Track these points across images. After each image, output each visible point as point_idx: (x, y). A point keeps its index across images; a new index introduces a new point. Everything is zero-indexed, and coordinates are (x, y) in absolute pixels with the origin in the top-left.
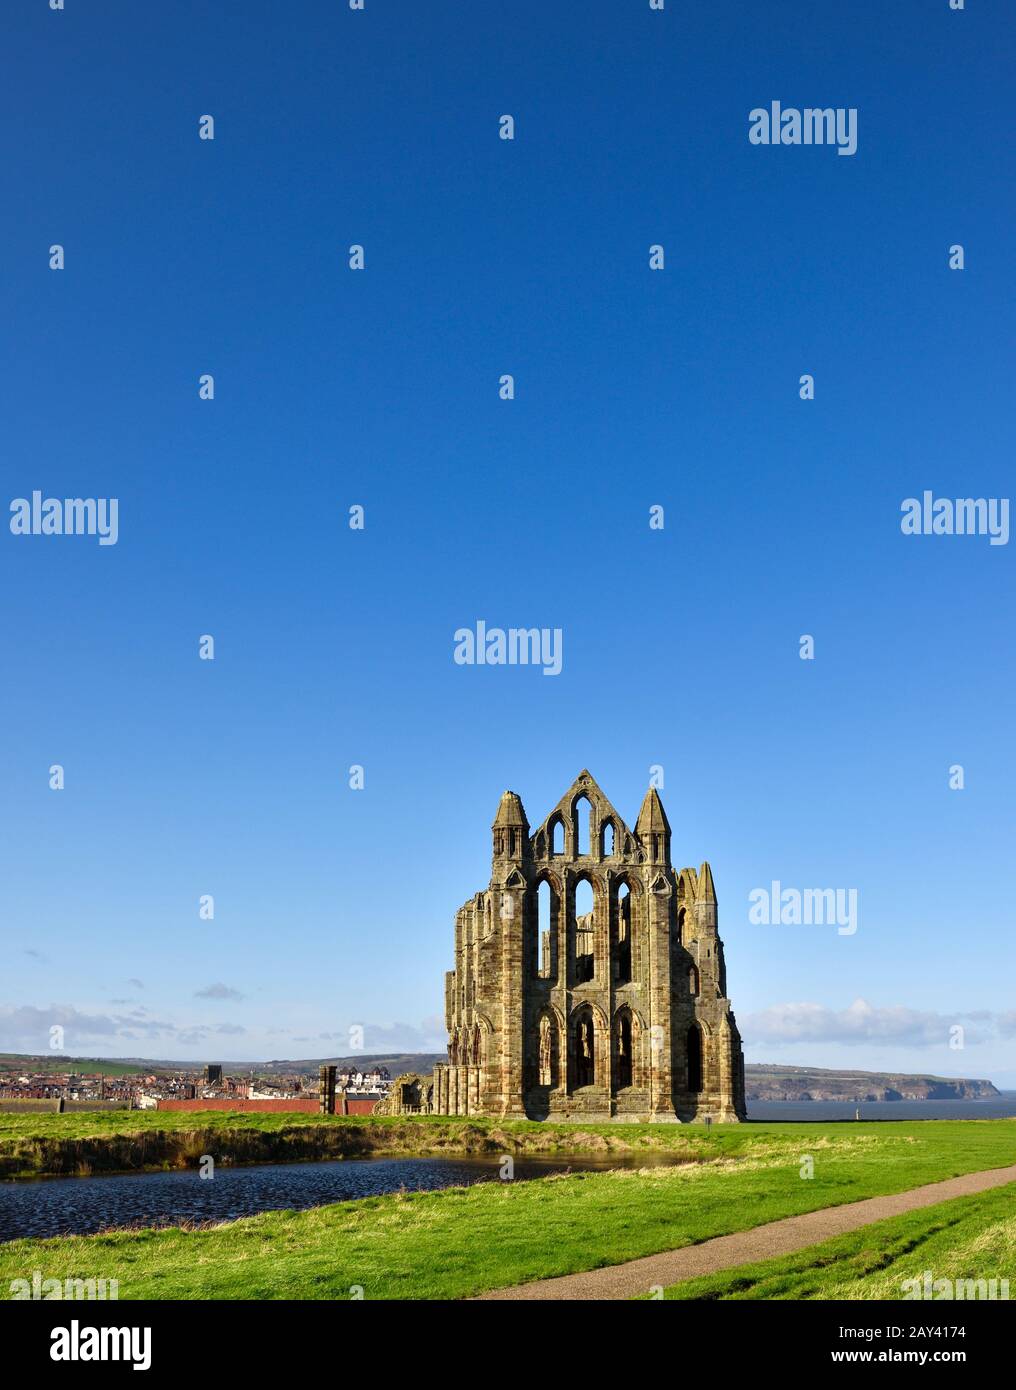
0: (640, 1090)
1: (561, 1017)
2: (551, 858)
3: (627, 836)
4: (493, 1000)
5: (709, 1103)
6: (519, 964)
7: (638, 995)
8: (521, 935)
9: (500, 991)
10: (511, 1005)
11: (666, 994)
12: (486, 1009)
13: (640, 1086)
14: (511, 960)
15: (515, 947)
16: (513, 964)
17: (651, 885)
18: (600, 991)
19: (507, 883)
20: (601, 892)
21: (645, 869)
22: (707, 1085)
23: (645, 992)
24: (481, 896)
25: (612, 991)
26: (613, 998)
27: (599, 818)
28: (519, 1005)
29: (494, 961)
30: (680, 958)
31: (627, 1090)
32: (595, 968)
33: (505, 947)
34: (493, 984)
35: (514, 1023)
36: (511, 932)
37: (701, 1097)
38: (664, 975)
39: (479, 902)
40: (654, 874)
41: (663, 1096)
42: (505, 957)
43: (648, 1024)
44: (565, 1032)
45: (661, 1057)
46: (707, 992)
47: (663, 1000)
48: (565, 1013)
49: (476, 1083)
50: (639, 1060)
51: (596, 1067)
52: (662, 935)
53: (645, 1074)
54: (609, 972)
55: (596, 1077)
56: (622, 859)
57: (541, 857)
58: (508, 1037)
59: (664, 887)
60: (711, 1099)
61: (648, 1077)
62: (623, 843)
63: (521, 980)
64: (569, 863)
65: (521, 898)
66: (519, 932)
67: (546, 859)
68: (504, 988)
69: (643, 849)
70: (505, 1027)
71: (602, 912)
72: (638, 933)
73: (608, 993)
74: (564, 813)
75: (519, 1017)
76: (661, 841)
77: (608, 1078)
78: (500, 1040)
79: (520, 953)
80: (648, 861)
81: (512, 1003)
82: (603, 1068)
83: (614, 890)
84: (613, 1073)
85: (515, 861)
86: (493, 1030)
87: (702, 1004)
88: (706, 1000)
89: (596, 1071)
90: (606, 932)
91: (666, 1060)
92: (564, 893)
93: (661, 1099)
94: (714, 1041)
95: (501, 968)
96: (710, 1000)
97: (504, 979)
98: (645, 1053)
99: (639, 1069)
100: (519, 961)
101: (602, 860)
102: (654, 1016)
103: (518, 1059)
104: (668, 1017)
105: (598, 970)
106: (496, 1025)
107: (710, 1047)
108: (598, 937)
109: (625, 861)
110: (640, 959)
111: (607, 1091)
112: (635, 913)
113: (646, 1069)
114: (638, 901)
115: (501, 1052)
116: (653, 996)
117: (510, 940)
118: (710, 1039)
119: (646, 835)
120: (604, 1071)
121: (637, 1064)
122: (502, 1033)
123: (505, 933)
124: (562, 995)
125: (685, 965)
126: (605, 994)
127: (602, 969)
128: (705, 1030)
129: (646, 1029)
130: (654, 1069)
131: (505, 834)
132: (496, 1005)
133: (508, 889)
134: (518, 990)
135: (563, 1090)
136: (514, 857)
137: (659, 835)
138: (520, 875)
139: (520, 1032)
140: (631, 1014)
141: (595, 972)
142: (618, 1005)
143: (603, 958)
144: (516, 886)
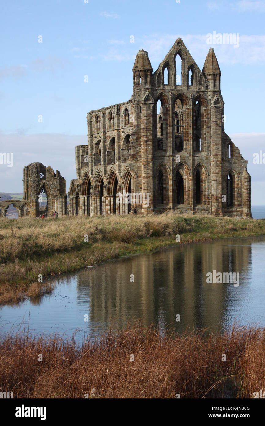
0: (206, 205)
1: (169, 169)
2: (164, 87)
3: (201, 75)
4: (137, 162)
5: (237, 211)
6: (151, 143)
7: (204, 159)
8: (151, 128)
9: (140, 157)
10: (147, 164)
11: (219, 158)
12: (133, 166)
13: (205, 204)
14: (147, 141)
15: (149, 134)
16: (148, 143)
17: (212, 102)
18: (188, 157)
19: (144, 100)
20: (188, 106)
21: (209, 93)
22: (236, 203)
23: (208, 157)
24: (118, 106)
25: (194, 156)
26: (194, 160)
27: (187, 66)
28: (151, 164)
29: (137, 142)
30: (225, 140)
31: (199, 206)
32: (184, 145)
33: (143, 134)
34: (137, 153)
35: (149, 173)
36: (147, 127)
37: (234, 209)
38: (218, 148)
39: (118, 110)
40: (214, 96)
41: (218, 209)
42: (143, 139)
43: (210, 173)
44: (171, 177)
45: (217, 190)
46: (237, 157)
47: (218, 161)
48: (171, 168)
49: (109, 204)
50: (205, 191)
51: (185, 195)
52: (218, 128)
53: (208, 198)
54: (192, 147)
55: (185, 200)
56: (198, 88)
57: (159, 86)
58: (146, 180)
59: (219, 103)
60: (238, 210)
61: (209, 200)
62: (198, 78)
63: (152, 151)
64: (172, 90)
65: (151, 108)
66: (150, 126)
67: (161, 87)
68: (142, 155)
69: (208, 83)
70: (143, 175)
71: (188, 116)
72: (205, 127)
73: (191, 158)
74: (170, 63)
75: (151, 170)
76: (217, 78)
77: (191, 200)
78: (141, 182)
79: (151, 137)
80: (211, 89)
81: (147, 163)
82: (188, 195)
83: (194, 104)
84: (193, 197)
85: (148, 89)
86: (138, 177)
87: (235, 163)
88: (237, 161)
89: (185, 197)
90: (190, 126)
91: (219, 191)
92: (171, 106)
93: (217, 210)
94: (240, 181)
95: (141, 145)
96: (238, 161)
97: (142, 151)
98: (208, 187)
99: (205, 196)
100: (150, 141)
101: (188, 89)
102: (213, 169)
103: (151, 192)
104: (220, 170)
105: (186, 145)
106: (139, 174)
107: (238, 184)
108: (186, 129)
109: (199, 89)
110: (206, 140)
111: (191, 206)
112: (203, 117)
113: (209, 195)
114: (205, 110)
115: (141, 188)
116: (212, 158)
117: (146, 131)
118: (238, 180)
119: (210, 75)
120: (189, 197)
121: (204, 193)
122: (142, 178)
123: (143, 126)
124: (170, 159)
125: (227, 143)
126: (190, 158)
127: (188, 145)
128: (236, 176)
129: (209, 175)
130: (213, 195)
131: (141, 74)
132: (138, 164)
133: (145, 104)
134: (150, 157)
135: (170, 207)
136: (147, 86)
137: (216, 75)
138: (151, 96)
139: (151, 178)
140: (202, 168)
141: (184, 147)
142: (196, 163)
143: (188, 140)
144: (148, 102)
